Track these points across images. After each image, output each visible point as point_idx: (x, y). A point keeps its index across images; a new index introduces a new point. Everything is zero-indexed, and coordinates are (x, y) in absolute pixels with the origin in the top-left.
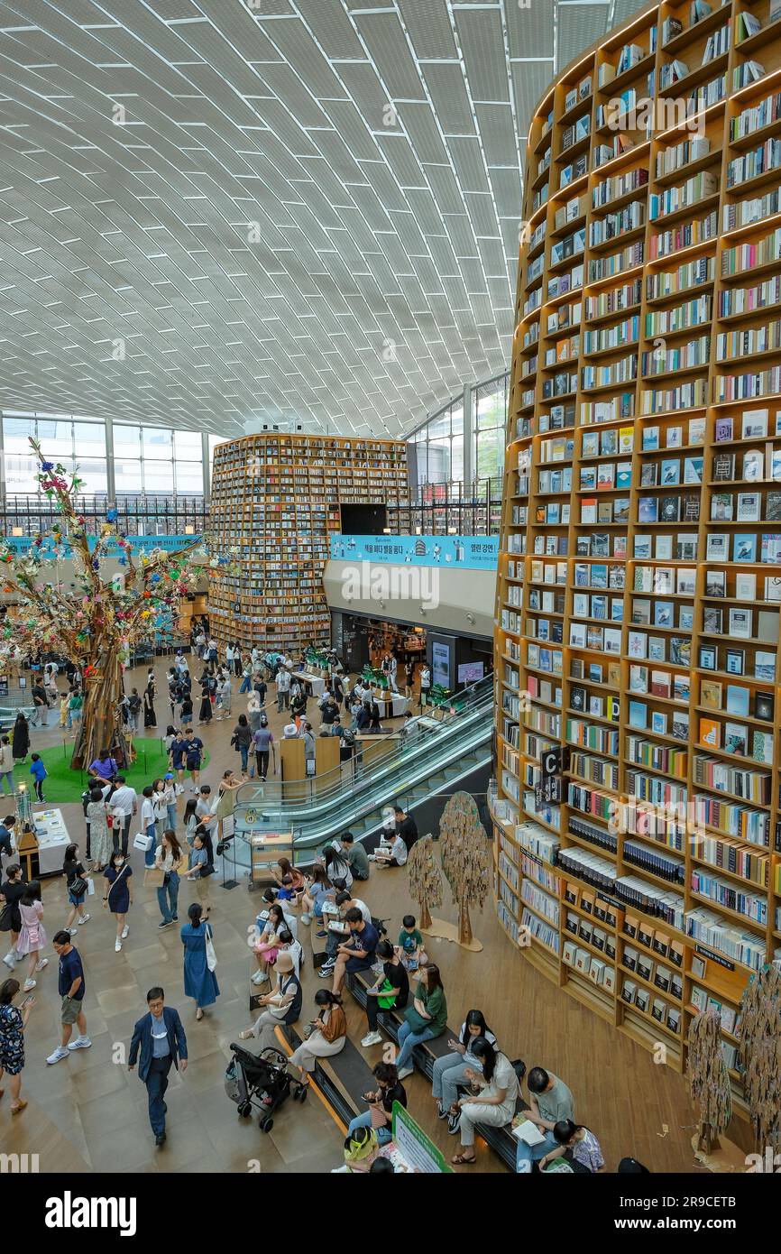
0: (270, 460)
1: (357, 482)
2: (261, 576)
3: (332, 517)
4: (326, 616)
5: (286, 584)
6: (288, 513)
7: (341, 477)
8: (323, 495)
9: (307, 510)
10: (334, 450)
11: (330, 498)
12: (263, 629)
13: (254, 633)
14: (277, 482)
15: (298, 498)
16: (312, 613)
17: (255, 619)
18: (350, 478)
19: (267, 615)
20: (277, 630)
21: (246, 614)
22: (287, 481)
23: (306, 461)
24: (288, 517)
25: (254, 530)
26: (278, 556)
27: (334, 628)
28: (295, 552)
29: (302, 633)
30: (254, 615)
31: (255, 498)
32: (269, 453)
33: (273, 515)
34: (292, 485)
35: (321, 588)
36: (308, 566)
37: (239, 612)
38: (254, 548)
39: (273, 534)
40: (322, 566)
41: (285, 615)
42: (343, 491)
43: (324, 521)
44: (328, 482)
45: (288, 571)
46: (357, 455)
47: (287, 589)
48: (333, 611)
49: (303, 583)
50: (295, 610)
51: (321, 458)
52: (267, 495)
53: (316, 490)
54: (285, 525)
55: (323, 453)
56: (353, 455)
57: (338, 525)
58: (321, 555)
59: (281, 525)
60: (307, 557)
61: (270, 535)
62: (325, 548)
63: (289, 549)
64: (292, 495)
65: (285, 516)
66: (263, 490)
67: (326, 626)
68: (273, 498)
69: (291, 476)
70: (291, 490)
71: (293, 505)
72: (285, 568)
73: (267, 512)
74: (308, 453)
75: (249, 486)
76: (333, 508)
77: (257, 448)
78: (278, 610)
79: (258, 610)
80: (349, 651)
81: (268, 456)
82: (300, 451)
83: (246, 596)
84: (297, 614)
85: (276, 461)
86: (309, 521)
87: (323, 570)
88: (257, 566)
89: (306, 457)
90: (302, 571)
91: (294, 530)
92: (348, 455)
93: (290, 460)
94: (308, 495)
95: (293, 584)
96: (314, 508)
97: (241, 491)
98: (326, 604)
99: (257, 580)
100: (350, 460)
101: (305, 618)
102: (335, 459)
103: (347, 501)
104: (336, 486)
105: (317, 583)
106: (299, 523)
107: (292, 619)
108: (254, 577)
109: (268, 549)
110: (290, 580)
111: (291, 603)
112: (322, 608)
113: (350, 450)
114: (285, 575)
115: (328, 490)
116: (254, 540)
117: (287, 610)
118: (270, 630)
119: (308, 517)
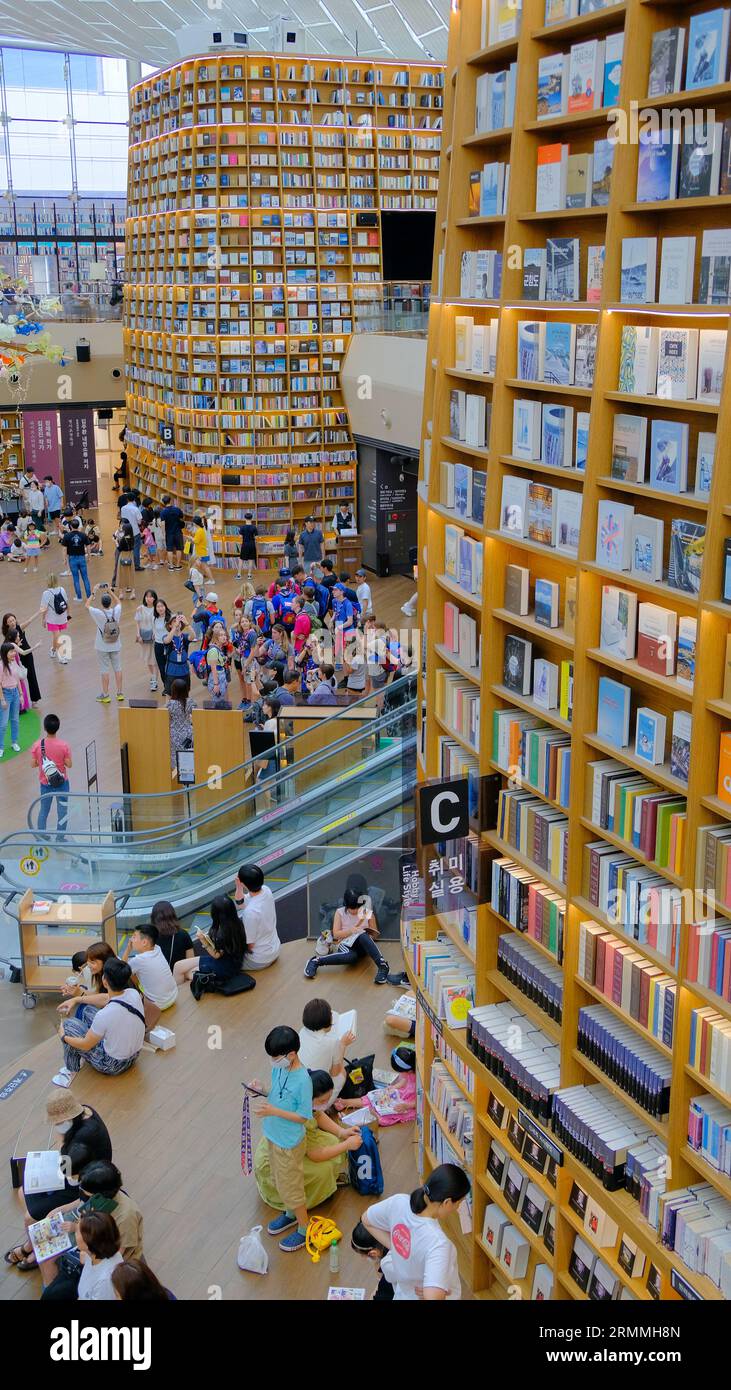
0: (227, 112)
1: (420, 163)
2: (211, 367)
3: (362, 239)
4: (347, 455)
5: (263, 385)
6: (266, 230)
7: (386, 151)
8: (344, 191)
9: (307, 224)
10: (370, 88)
11: (359, 199)
12: (215, 478)
13: (201, 487)
14: (242, 163)
15: (288, 198)
16: (318, 448)
17: (200, 458)
18: (406, 152)
19: (225, 450)
20: (245, 480)
21: (185, 447)
22: (264, 160)
23: (306, 114)
24: (267, 241)
25: (197, 269)
26: (245, 326)
27: (362, 479)
28: (281, 318)
29: (296, 488)
30: (200, 449)
31: (199, 197)
32: (226, 97)
33: (234, 237)
34: (275, 170)
35: (337, 395)
36: (310, 350)
37: (171, 442)
38: (196, 308)
39: (235, 277)
40: (339, 349)
41: (259, 450)
42: (387, 182)
43: (345, 250)
44: (354, 161)
45: (267, 359)
46: (423, 101)
47: (265, 395)
48: (360, 445)
49: (297, 384)
50: (282, 440)
51: (340, 108)
52: (223, 191)
53: (326, 181)
54: (259, 258)
55: (344, 97)
56: (412, 100)
57: (375, 259)
58: (337, 324)
59: (251, 258)
60: (307, 329)
61: (228, 280)
62: (346, 309)
63: (268, 312)
64: (275, 191)
65: (259, 239)
66: (213, 180)
67: (348, 474)
68: (234, 199)
69: (273, 149)
70: (273, 181)
71: (276, 219)
72: (259, 351)
73: (223, 230)
74: (311, 96)
75: (187, 172)
76: (365, 221)
77: (202, 85)
78: (245, 440)
79: (207, 439)
80: (392, 528)
81: (224, 105)
82: (293, 91)
83: (183, 410)
84: (285, 449)
85: (239, 114)
86: (312, 249)
87: (341, 356)
88: (203, 347)
89: (307, 107)
90: (295, 360)
91: (280, 268)
92: (403, 100)
93: (270, 114)
94: (310, 191)
95: (277, 385)
96: (322, 223)
97: (173, 185)
98: (346, 429)
99: (203, 377)
100: (405, 111)
101: (301, 458)
102: (370, 110)
103: (396, 205)
104: (373, 172)
105: (326, 384)
106: (290, 255)
107: (272, 459)
108: (198, 369)
109: (226, 311)
110: (269, 377)
111: (273, 425)
112: (340, 437)
113: (405, 89)
114: (260, 367)
115: (355, 182)
116: (196, 291)
117: (264, 440)
118: (230, 482)
119: (310, 242)
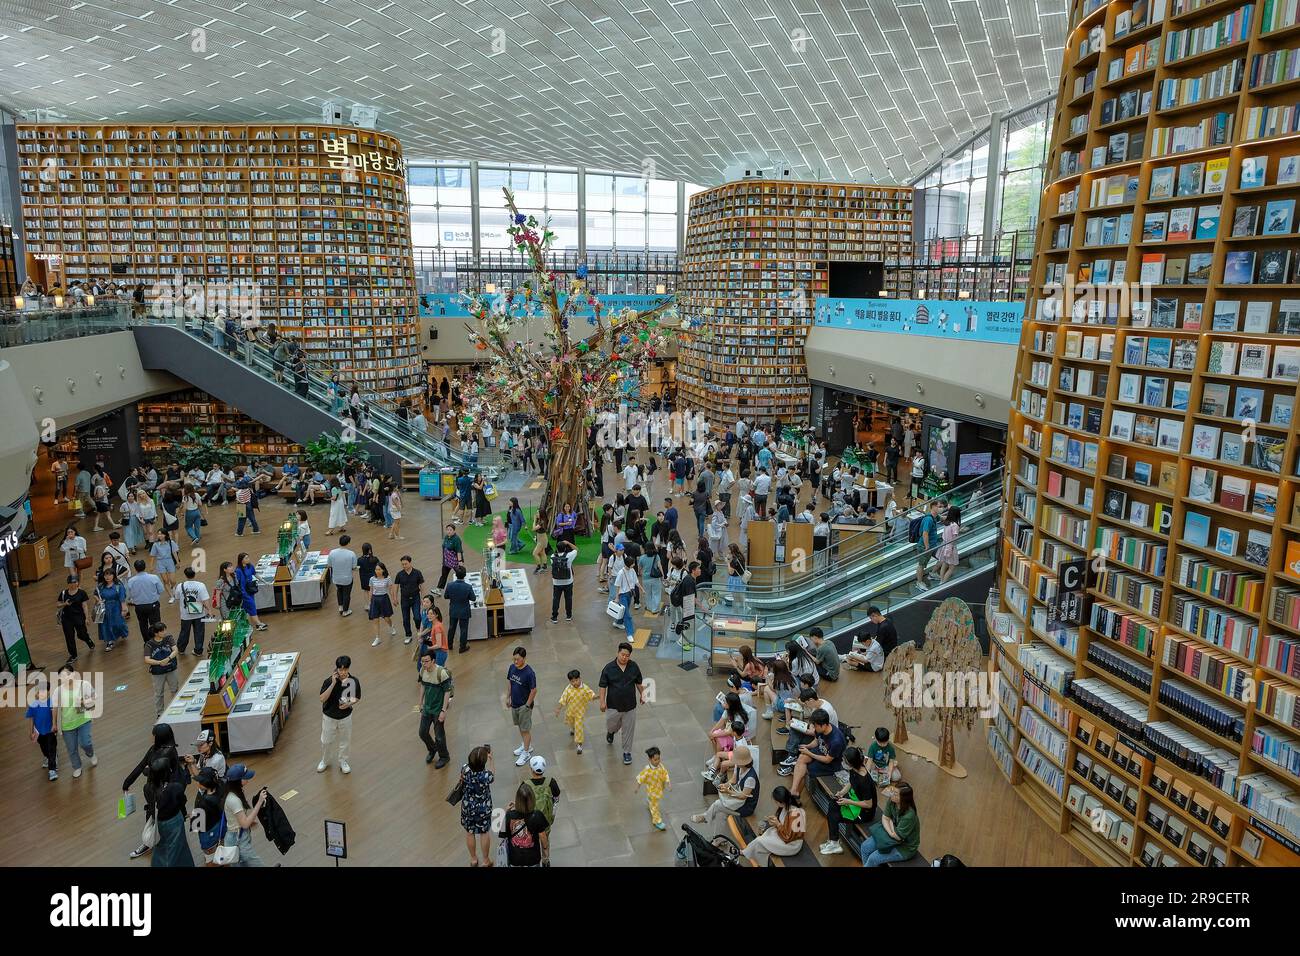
0: (751, 211)
1: (851, 237)
2: (736, 342)
3: (818, 276)
4: (806, 390)
5: (763, 352)
6: (769, 271)
7: (833, 230)
8: (810, 251)
9: (790, 268)
10: (826, 198)
11: (818, 255)
12: (735, 401)
13: (725, 405)
14: (758, 236)
15: (781, 255)
16: (790, 386)
17: (727, 390)
18: (843, 231)
19: (740, 386)
20: (750, 402)
21: (716, 383)
22: (769, 235)
23: (792, 211)
24: (769, 276)
25: (730, 290)
26: (755, 320)
27: (814, 402)
28: (774, 317)
29: (778, 407)
30: (726, 384)
31: (733, 254)
32: (751, 202)
33: (751, 274)
34: (774, 240)
35: (802, 358)
36: (789, 332)
37: (710, 380)
38: (729, 311)
39: (751, 295)
40: (804, 333)
41: (759, 386)
42: (833, 246)
43: (809, 282)
44: (816, 236)
45: (766, 338)
46: (852, 204)
47: (763, 357)
48: (814, 384)
49: (781, 352)
50: (771, 381)
51: (810, 208)
52: (747, 250)
53: (801, 246)
54: (764, 285)
55: (812, 202)
56: (847, 204)
57: (824, 286)
58: (803, 320)
59: (760, 285)
60: (787, 322)
61: (747, 296)
62: (809, 312)
63: (768, 313)
64: (774, 251)
65: (765, 275)
66: (741, 245)
67: (806, 401)
68: (752, 254)
69: (774, 229)
70: (774, 245)
71: (775, 263)
72: (762, 334)
73: (745, 271)
74: (795, 202)
75: (727, 241)
76: (820, 266)
77: (737, 197)
78: (752, 381)
79: (730, 380)
80: (830, 430)
81: (749, 207)
82: (786, 200)
83: (718, 363)
84: (773, 386)
85: (758, 211)
86: (792, 281)
87: (805, 337)
88: (731, 331)
89: (793, 208)
90: (781, 338)
91: (775, 291)
92: (842, 204)
93: (773, 211)
94: (792, 251)
95: (770, 352)
96: (798, 266)
97: (718, 247)
98: (806, 376)
99: (731, 347)
100: (844, 210)
101: (781, 391)
102: (825, 209)
103: (837, 258)
104: (826, 241)
105: (797, 352)
106: (780, 283)
107: (766, 391)
108: (727, 342)
109: (745, 312)
110: (767, 347)
111: (767, 373)
112: (802, 380)
113: (844, 198)
114: (762, 342)
115: (816, 246)
116: (729, 301)
117: (763, 381)
118: (742, 402)
119: (791, 277)
